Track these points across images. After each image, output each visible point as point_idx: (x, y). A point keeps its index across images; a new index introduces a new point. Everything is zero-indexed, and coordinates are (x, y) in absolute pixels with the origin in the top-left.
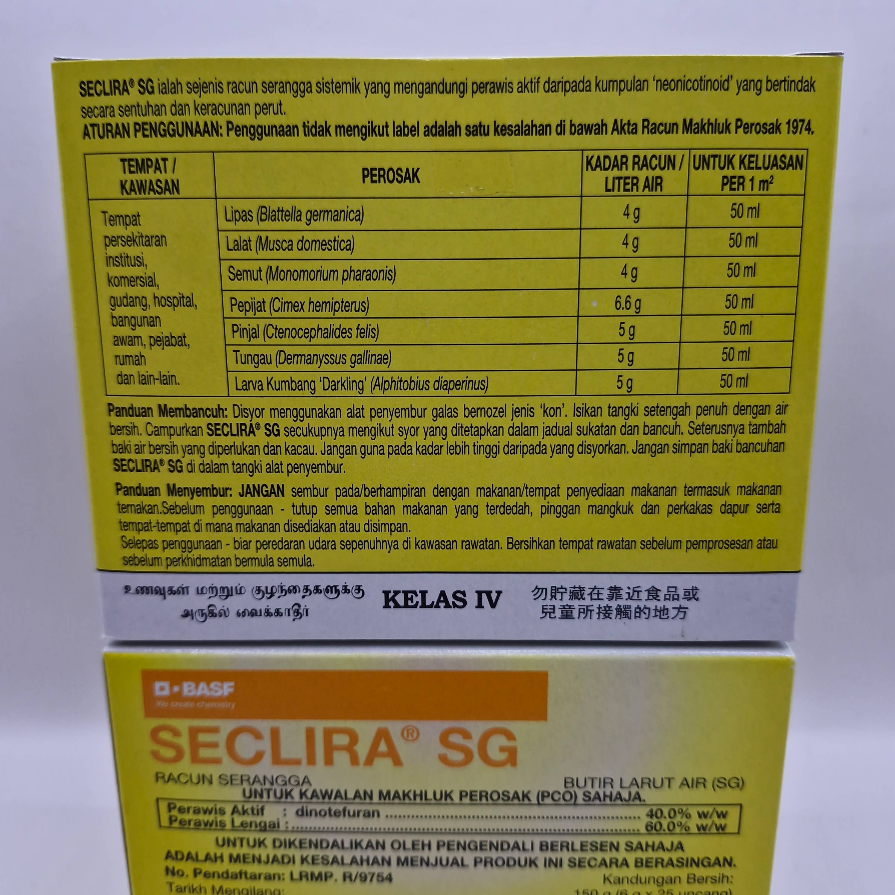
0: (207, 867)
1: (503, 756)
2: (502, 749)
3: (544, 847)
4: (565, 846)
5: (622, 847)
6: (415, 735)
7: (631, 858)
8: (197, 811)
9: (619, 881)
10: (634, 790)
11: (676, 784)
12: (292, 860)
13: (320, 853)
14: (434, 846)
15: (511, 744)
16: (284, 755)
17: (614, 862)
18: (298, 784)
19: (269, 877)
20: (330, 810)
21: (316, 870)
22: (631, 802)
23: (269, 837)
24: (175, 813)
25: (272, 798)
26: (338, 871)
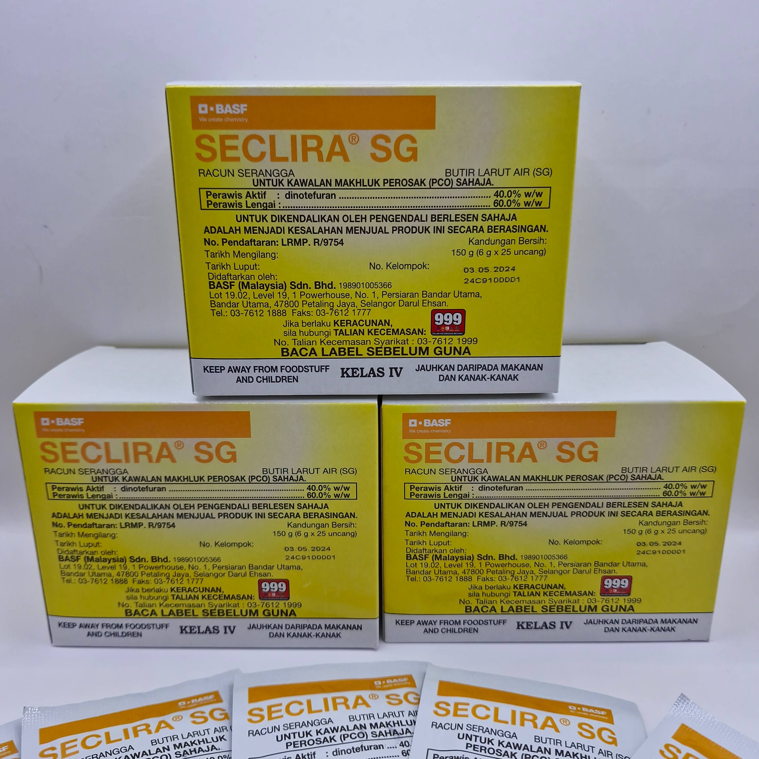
0: (231, 237)
1: (409, 154)
2: (409, 149)
3: (434, 218)
4: (447, 217)
5: (480, 218)
6: (357, 140)
7: (485, 225)
8: (225, 196)
9: (478, 242)
10: (487, 177)
11: (512, 172)
12: (283, 230)
13: (300, 224)
14: (368, 218)
15: (414, 145)
16: (278, 155)
17: (475, 229)
18: (287, 176)
19: (269, 243)
20: (306, 194)
21: (298, 237)
22: (485, 186)
23: (269, 213)
24: (210, 198)
25: (271, 186)
26: (310, 237)
